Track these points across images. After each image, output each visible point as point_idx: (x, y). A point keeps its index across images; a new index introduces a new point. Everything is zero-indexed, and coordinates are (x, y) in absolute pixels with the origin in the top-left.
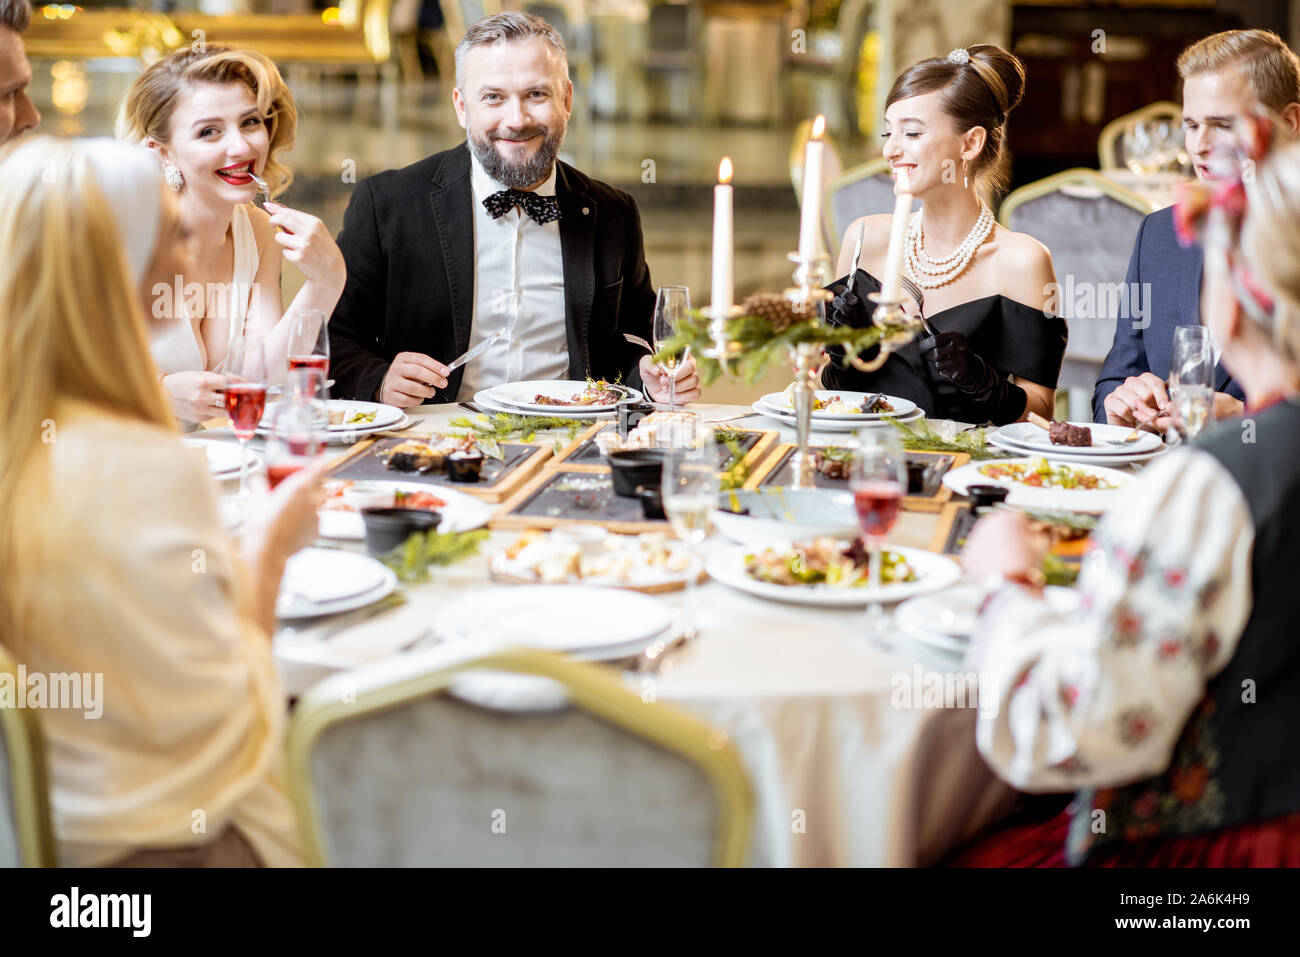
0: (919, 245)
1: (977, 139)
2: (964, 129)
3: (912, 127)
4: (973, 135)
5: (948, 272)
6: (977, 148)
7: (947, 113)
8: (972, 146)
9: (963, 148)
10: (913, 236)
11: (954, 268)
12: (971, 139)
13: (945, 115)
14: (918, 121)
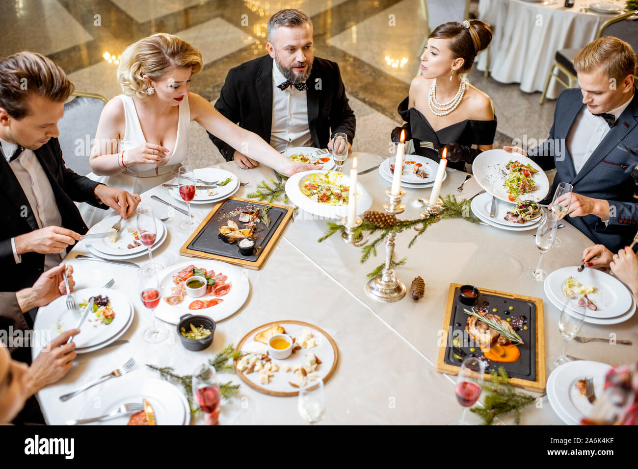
0: (434, 97)
1: (460, 62)
2: (455, 58)
3: (435, 51)
4: (459, 61)
5: (448, 110)
6: (459, 66)
7: (450, 49)
8: (457, 64)
9: (453, 65)
10: (431, 94)
11: (450, 109)
12: (457, 62)
13: (448, 50)
14: (437, 49)
